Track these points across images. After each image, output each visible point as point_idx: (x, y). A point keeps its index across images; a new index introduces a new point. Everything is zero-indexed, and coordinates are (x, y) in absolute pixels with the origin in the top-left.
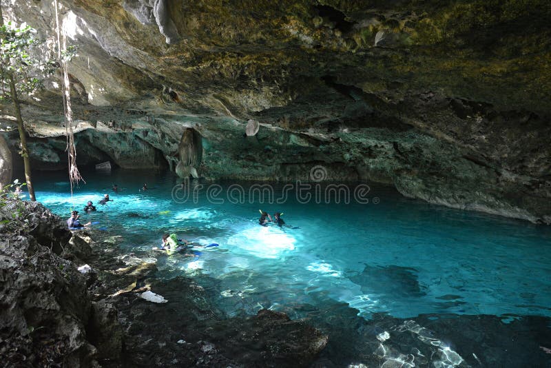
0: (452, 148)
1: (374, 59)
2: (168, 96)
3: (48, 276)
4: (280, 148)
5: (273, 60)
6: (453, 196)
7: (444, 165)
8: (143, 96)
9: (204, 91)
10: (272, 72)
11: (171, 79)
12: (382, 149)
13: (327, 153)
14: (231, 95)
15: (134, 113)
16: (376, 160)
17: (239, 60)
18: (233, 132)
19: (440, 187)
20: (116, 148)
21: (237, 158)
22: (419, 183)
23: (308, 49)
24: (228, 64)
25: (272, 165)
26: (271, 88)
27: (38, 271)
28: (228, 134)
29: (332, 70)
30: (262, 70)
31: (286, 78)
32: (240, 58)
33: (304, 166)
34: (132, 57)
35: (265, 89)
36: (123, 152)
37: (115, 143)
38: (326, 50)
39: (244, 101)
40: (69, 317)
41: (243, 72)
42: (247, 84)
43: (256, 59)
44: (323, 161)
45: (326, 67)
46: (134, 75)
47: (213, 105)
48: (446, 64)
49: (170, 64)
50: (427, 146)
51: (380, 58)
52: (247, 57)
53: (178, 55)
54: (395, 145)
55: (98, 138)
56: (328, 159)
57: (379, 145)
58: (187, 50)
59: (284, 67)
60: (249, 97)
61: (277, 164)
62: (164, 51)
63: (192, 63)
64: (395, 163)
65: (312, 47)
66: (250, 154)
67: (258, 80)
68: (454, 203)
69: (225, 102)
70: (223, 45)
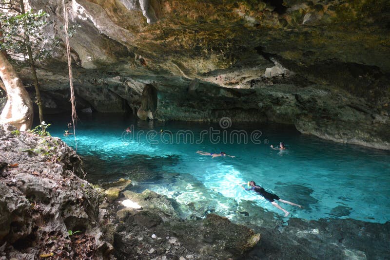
0: (339, 99)
1: (297, 35)
2: (138, 62)
3: (78, 193)
4: (211, 98)
5: (221, 36)
6: (338, 134)
7: (332, 111)
8: (121, 62)
9: (166, 58)
10: (219, 44)
11: (144, 49)
12: (287, 100)
13: (245, 102)
14: (186, 61)
15: (111, 73)
16: (282, 107)
17: (196, 35)
18: (179, 87)
19: (329, 127)
20: (95, 98)
21: (182, 105)
22: (313, 124)
23: (250, 27)
24: (187, 38)
25: (205, 111)
26: (218, 56)
27: (71, 189)
28: (176, 88)
29: (264, 42)
30: (213, 43)
31: (230, 49)
32: (196, 34)
33: (228, 111)
34: (117, 34)
35: (213, 56)
36: (100, 101)
37: (94, 95)
38: (263, 28)
39: (196, 65)
40: (94, 223)
41: (198, 44)
42: (199, 53)
43: (208, 35)
44: (242, 108)
45: (260, 40)
46: (114, 46)
47: (171, 68)
48: (353, 38)
49: (144, 38)
50: (320, 97)
51: (303, 33)
52: (201, 33)
53: (152, 32)
54: (297, 97)
55: (83, 91)
56: (246, 107)
57: (285, 97)
58: (158, 28)
59: (229, 41)
60: (200, 62)
61: (209, 110)
62: (141, 29)
63: (161, 38)
64: (295, 110)
65: (253, 25)
66: (191, 103)
67: (209, 50)
68: (339, 139)
69: (180, 66)
70: (188, 24)
